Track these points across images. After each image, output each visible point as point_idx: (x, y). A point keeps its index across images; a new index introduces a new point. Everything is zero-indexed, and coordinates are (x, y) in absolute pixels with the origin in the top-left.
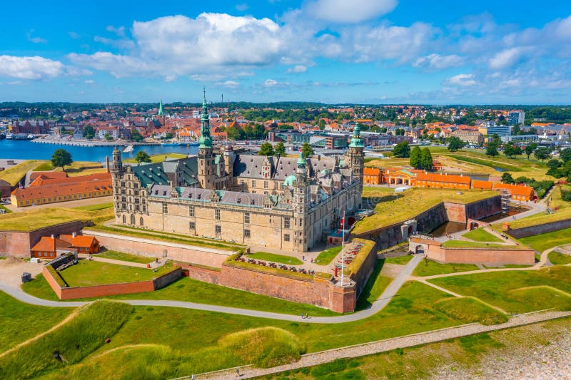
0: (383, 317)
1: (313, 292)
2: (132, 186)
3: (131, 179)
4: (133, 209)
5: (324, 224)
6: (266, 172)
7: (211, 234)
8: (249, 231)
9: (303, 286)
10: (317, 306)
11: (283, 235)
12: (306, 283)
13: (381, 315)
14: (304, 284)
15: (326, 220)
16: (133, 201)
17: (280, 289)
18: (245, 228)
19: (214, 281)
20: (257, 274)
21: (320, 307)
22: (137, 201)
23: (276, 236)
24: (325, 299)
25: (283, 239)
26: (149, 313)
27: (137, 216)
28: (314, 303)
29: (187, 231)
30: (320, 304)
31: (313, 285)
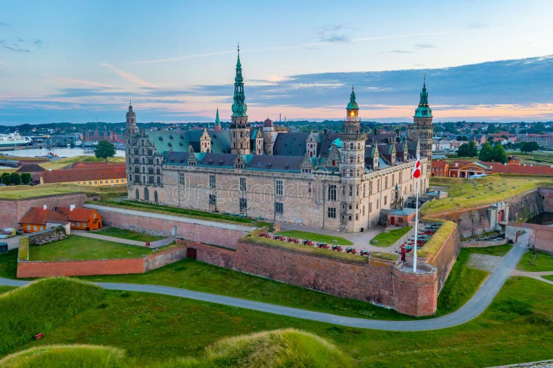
0: (485, 326)
1: (367, 281)
2: (146, 153)
3: (145, 144)
4: (146, 180)
5: (383, 202)
6: (311, 150)
7: (235, 210)
8: (282, 204)
9: (351, 272)
10: (374, 303)
11: (326, 210)
12: (357, 267)
13: (482, 324)
14: (353, 268)
15: (386, 197)
16: (146, 171)
17: (317, 276)
18: (278, 201)
19: (227, 264)
20: (285, 254)
21: (379, 305)
22: (151, 171)
23: (317, 211)
24: (387, 293)
25: (326, 215)
26: (122, 300)
27: (151, 190)
28: (369, 299)
29: (206, 207)
30: (379, 301)
31: (367, 271)
